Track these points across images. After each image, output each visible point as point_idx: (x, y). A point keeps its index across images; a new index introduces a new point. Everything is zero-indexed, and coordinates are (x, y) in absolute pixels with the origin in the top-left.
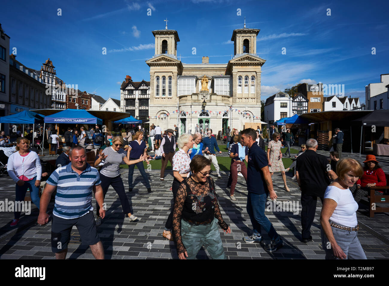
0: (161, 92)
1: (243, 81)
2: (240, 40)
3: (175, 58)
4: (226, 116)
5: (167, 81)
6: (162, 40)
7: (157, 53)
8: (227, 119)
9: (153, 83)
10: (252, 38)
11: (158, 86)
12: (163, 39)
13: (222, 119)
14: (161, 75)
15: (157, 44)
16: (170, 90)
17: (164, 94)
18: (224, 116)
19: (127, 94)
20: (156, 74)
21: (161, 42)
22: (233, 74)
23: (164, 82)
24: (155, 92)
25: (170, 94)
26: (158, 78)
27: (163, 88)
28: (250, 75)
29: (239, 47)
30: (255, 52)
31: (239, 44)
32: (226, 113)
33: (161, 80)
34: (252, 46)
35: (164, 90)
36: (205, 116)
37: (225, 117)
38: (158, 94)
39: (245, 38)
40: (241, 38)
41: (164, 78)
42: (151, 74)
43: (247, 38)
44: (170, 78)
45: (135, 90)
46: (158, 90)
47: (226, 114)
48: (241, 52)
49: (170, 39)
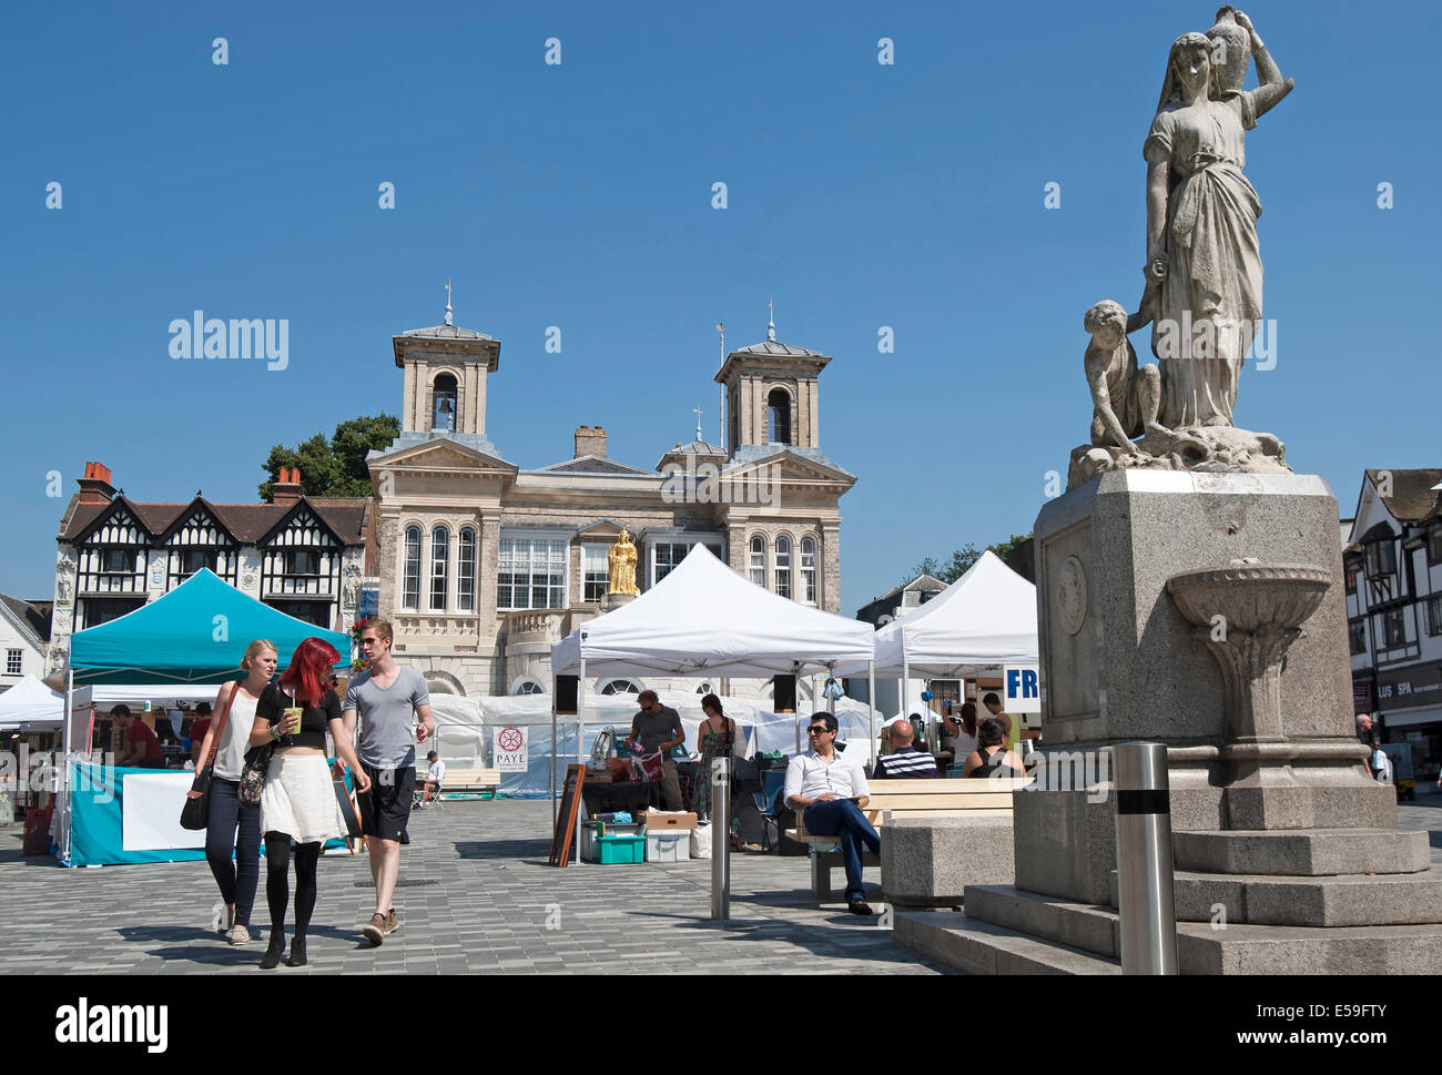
0: (425, 590)
1: (771, 554)
2: (755, 393)
3: (488, 450)
5: (455, 545)
6: (436, 374)
7: (412, 426)
9: (393, 554)
10: (802, 386)
11: (414, 568)
12: (436, 371)
14: (428, 523)
15: (415, 387)
16: (467, 586)
17: (439, 602)
19: (94, 568)
20: (408, 518)
21: (431, 382)
22: (731, 525)
23: (442, 552)
24: (400, 591)
25: (467, 601)
26: (414, 533)
27: (435, 576)
28: (797, 534)
29: (752, 417)
30: (815, 443)
31: (752, 407)
33: (428, 544)
34: (803, 416)
35: (440, 585)
36: (624, 695)
38: (411, 601)
39: (775, 385)
40: (758, 384)
41: (441, 533)
42: (384, 515)
43: (784, 386)
44: (467, 534)
45: (146, 549)
46: (413, 583)
48: (758, 441)
49: (470, 371)
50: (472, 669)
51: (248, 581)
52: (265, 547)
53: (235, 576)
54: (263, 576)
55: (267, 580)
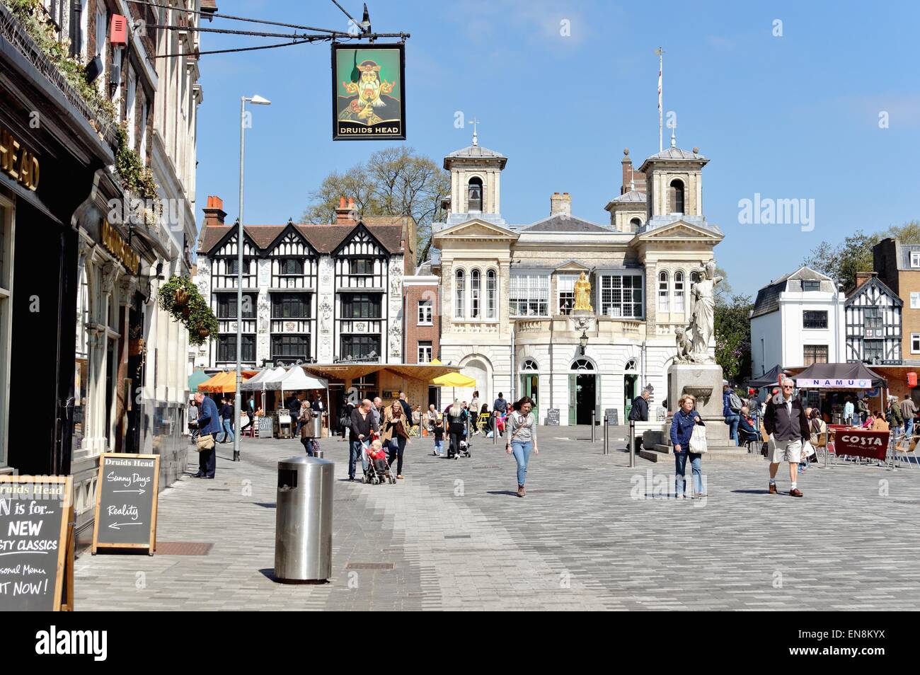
0: (468, 307)
1: (672, 283)
2: (662, 183)
3: (502, 224)
4: (632, 368)
5: (484, 280)
6: (470, 178)
7: (458, 210)
8: (636, 376)
9: (449, 286)
10: (692, 177)
11: (461, 294)
12: (471, 175)
13: (624, 376)
14: (468, 267)
15: (458, 185)
16: (491, 304)
17: (476, 313)
18: (627, 367)
19: (221, 272)
20: (457, 265)
21: (467, 182)
22: (647, 265)
23: (476, 284)
24: (454, 308)
25: (492, 313)
26: (460, 273)
27: (473, 298)
28: (687, 270)
29: (660, 198)
30: (699, 212)
31: (660, 191)
32: (632, 363)
33: (468, 279)
34: (692, 196)
35: (475, 304)
36: (584, 368)
37: (630, 372)
38: (459, 313)
39: (674, 177)
40: (664, 177)
41: (476, 273)
42: (443, 264)
43: (681, 177)
44: (491, 273)
45: (256, 258)
46: (460, 303)
47: (630, 364)
48: (664, 212)
49: (490, 175)
50: (496, 353)
51: (326, 279)
52: (336, 256)
53: (317, 276)
54: (336, 276)
55: (338, 279)
